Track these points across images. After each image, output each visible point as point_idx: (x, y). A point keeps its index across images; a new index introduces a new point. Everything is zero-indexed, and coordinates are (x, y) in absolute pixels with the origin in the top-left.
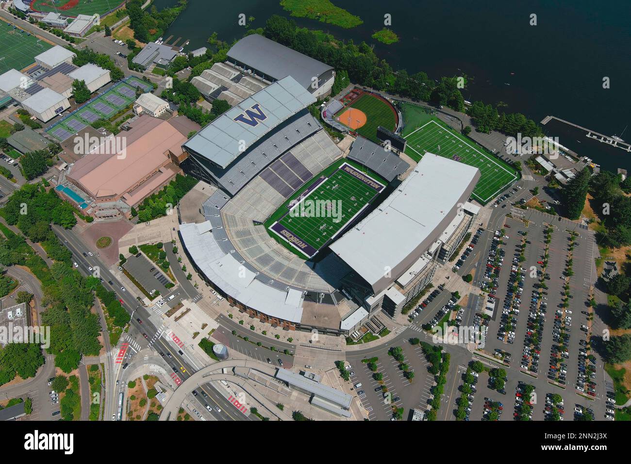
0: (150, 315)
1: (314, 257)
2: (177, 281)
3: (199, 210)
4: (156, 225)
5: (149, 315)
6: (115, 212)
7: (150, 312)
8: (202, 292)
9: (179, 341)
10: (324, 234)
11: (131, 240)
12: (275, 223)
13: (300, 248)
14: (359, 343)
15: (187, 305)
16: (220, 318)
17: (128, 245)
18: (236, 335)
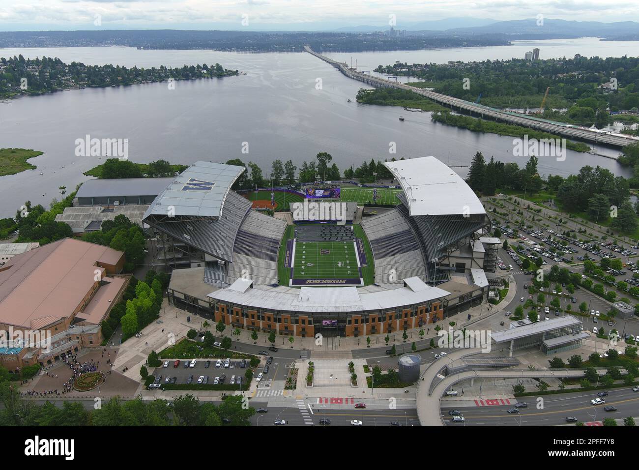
0: (267, 402)
1: (364, 283)
2: (258, 356)
4: (154, 331)
6: (73, 343)
7: (263, 400)
8: (303, 347)
9: (341, 400)
10: (349, 267)
11: (133, 359)
12: (291, 281)
13: (342, 284)
14: (501, 299)
15: (302, 367)
16: (357, 354)
17: (134, 364)
18: (395, 356)
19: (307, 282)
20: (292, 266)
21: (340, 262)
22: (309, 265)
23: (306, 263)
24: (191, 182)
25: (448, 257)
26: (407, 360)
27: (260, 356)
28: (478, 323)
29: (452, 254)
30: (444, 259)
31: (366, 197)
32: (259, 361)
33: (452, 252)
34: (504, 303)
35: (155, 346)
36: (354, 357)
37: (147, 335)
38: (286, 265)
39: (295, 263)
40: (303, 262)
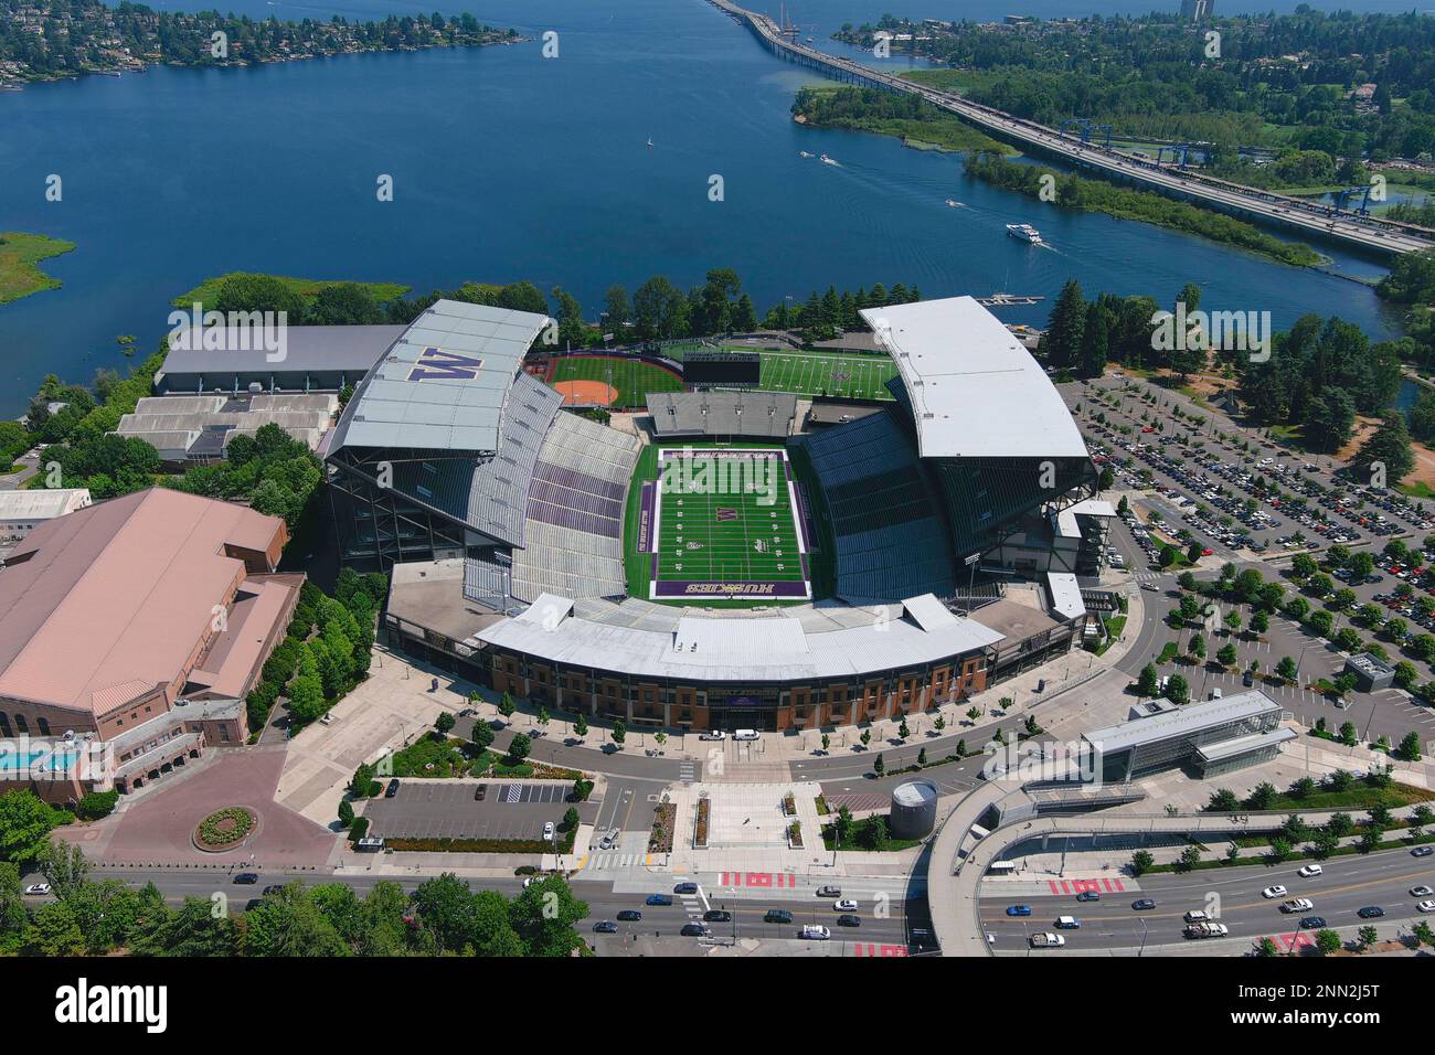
0: (612, 882)
1: (814, 594)
2: (588, 773)
3: (468, 613)
4: (362, 710)
5: (610, 884)
6: (187, 739)
7: (602, 877)
8: (684, 753)
9: (768, 876)
10: (779, 553)
11: (318, 777)
12: (653, 585)
13: (765, 594)
14: (1111, 641)
15: (683, 799)
16: (799, 771)
17: (323, 790)
18: (882, 775)
19: (690, 588)
20: (655, 549)
21: (759, 542)
22: (692, 546)
23: (684, 542)
24: (428, 358)
25: (1000, 545)
26: (909, 794)
27: (594, 773)
28: (1060, 699)
29: (1010, 540)
30: (991, 550)
31: (817, 376)
32: (591, 785)
33: (1008, 536)
34: (1116, 652)
35: (364, 748)
36: (796, 778)
37: (347, 720)
38: (642, 546)
39: (661, 543)
40: (679, 539)
